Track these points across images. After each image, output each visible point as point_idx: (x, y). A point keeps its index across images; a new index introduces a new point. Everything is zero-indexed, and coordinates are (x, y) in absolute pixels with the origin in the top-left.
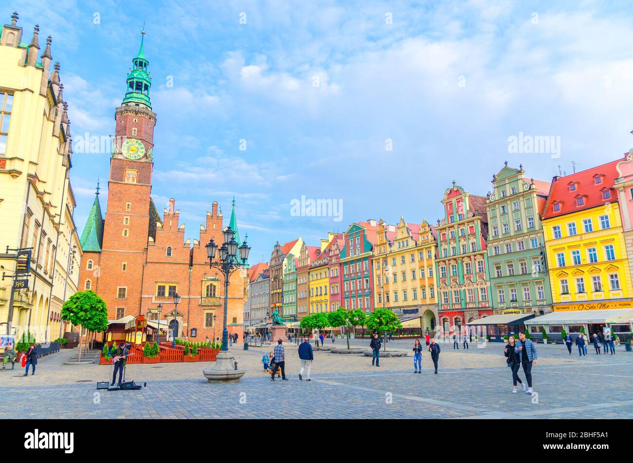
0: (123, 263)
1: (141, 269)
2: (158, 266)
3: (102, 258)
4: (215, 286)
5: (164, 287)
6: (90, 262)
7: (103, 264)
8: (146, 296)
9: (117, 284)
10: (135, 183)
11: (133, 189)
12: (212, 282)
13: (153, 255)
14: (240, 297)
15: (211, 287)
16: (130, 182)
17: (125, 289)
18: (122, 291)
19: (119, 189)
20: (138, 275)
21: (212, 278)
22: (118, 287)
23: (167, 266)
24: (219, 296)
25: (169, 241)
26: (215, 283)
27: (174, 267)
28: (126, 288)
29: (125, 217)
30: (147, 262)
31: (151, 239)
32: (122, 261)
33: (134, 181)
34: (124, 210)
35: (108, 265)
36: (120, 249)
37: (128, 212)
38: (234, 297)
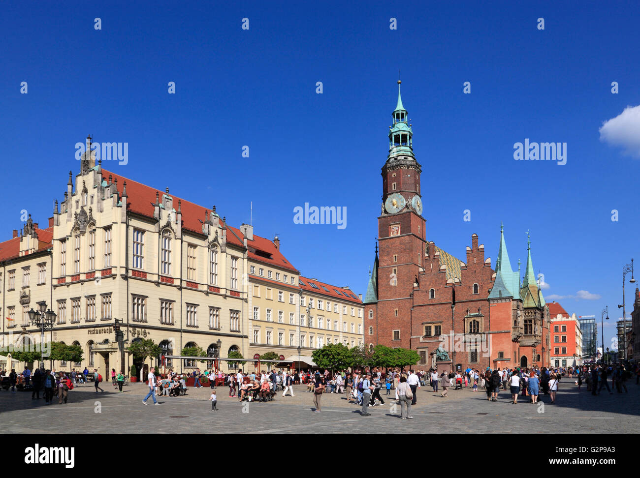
0: (395, 310)
1: (410, 313)
2: (423, 308)
3: (379, 307)
4: (478, 322)
5: (430, 327)
6: (371, 312)
7: (381, 313)
8: (415, 337)
9: (392, 328)
10: (399, 235)
11: (398, 241)
12: (475, 318)
13: (418, 299)
14: (506, 331)
15: (474, 323)
16: (395, 235)
17: (398, 332)
18: (396, 333)
19: (387, 244)
20: (407, 318)
21: (475, 314)
22: (393, 331)
23: (431, 307)
24: (483, 332)
25: (431, 283)
26: (477, 319)
27: (437, 307)
28: (399, 330)
29: (394, 268)
30: (413, 307)
31: (415, 285)
32: (394, 308)
33: (398, 233)
34: (392, 262)
35: (384, 312)
36: (392, 298)
37: (395, 263)
38: (499, 331)
